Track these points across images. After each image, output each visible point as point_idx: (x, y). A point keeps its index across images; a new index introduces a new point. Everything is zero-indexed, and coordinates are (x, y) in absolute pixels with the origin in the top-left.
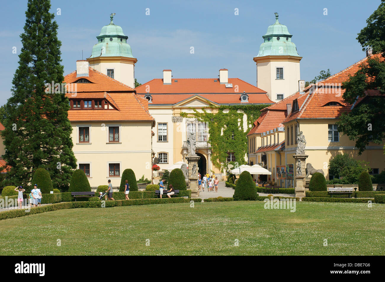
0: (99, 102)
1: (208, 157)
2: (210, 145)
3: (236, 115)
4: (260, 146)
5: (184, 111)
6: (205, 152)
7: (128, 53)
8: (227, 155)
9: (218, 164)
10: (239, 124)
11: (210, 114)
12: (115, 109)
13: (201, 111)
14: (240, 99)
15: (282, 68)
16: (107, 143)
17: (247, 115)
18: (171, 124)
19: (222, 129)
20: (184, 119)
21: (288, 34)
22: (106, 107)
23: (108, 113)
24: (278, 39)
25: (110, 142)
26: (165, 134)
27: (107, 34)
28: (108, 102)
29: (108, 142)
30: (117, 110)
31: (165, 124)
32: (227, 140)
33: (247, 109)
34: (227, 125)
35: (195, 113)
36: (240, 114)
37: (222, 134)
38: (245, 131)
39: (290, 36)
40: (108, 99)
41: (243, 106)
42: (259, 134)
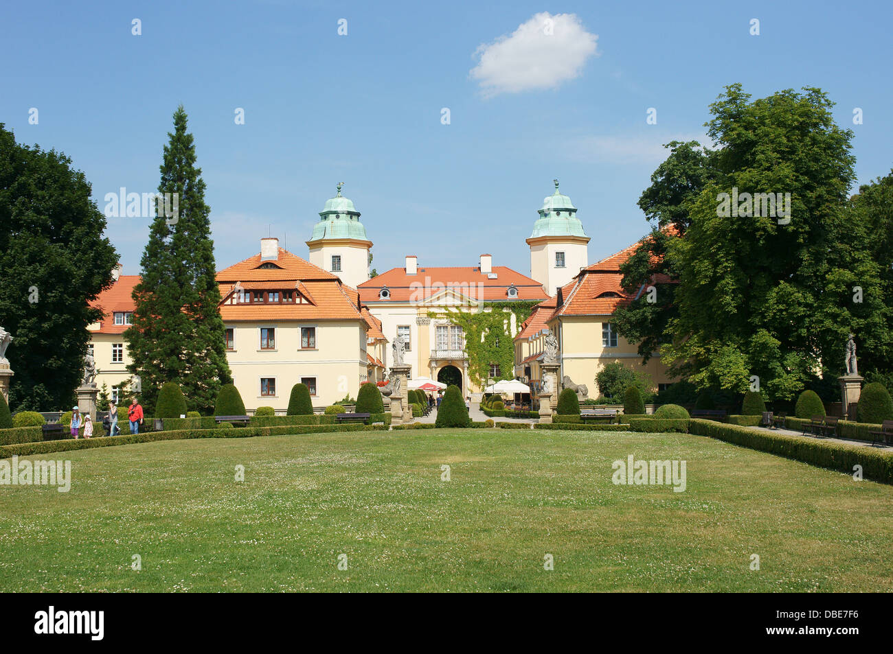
0: (289, 294)
1: (463, 371)
2: (466, 355)
3: (501, 315)
4: (528, 356)
5: (432, 310)
6: (461, 364)
7: (360, 234)
8: (490, 368)
9: (477, 380)
10: (505, 327)
11: (467, 313)
12: (311, 303)
13: (454, 310)
14: (507, 294)
15: (563, 253)
16: (298, 350)
17: (516, 314)
18: (415, 328)
19: (483, 333)
20: (433, 320)
21: (571, 207)
22: (298, 301)
23: (300, 310)
24: (558, 214)
25: (303, 349)
26: (408, 341)
27: (333, 210)
28: (300, 295)
29: (300, 349)
30: (313, 305)
31: (407, 327)
32: (489, 349)
33: (515, 307)
34: (490, 329)
35: (447, 312)
36: (506, 313)
37: (483, 340)
38: (513, 336)
39: (575, 211)
40: (301, 290)
41: (510, 303)
42: (527, 340)
